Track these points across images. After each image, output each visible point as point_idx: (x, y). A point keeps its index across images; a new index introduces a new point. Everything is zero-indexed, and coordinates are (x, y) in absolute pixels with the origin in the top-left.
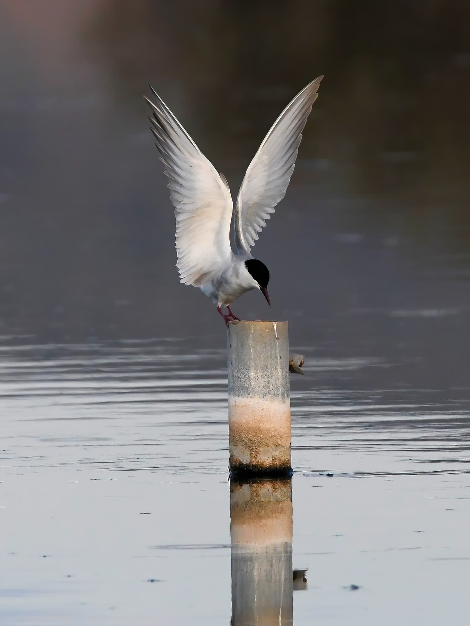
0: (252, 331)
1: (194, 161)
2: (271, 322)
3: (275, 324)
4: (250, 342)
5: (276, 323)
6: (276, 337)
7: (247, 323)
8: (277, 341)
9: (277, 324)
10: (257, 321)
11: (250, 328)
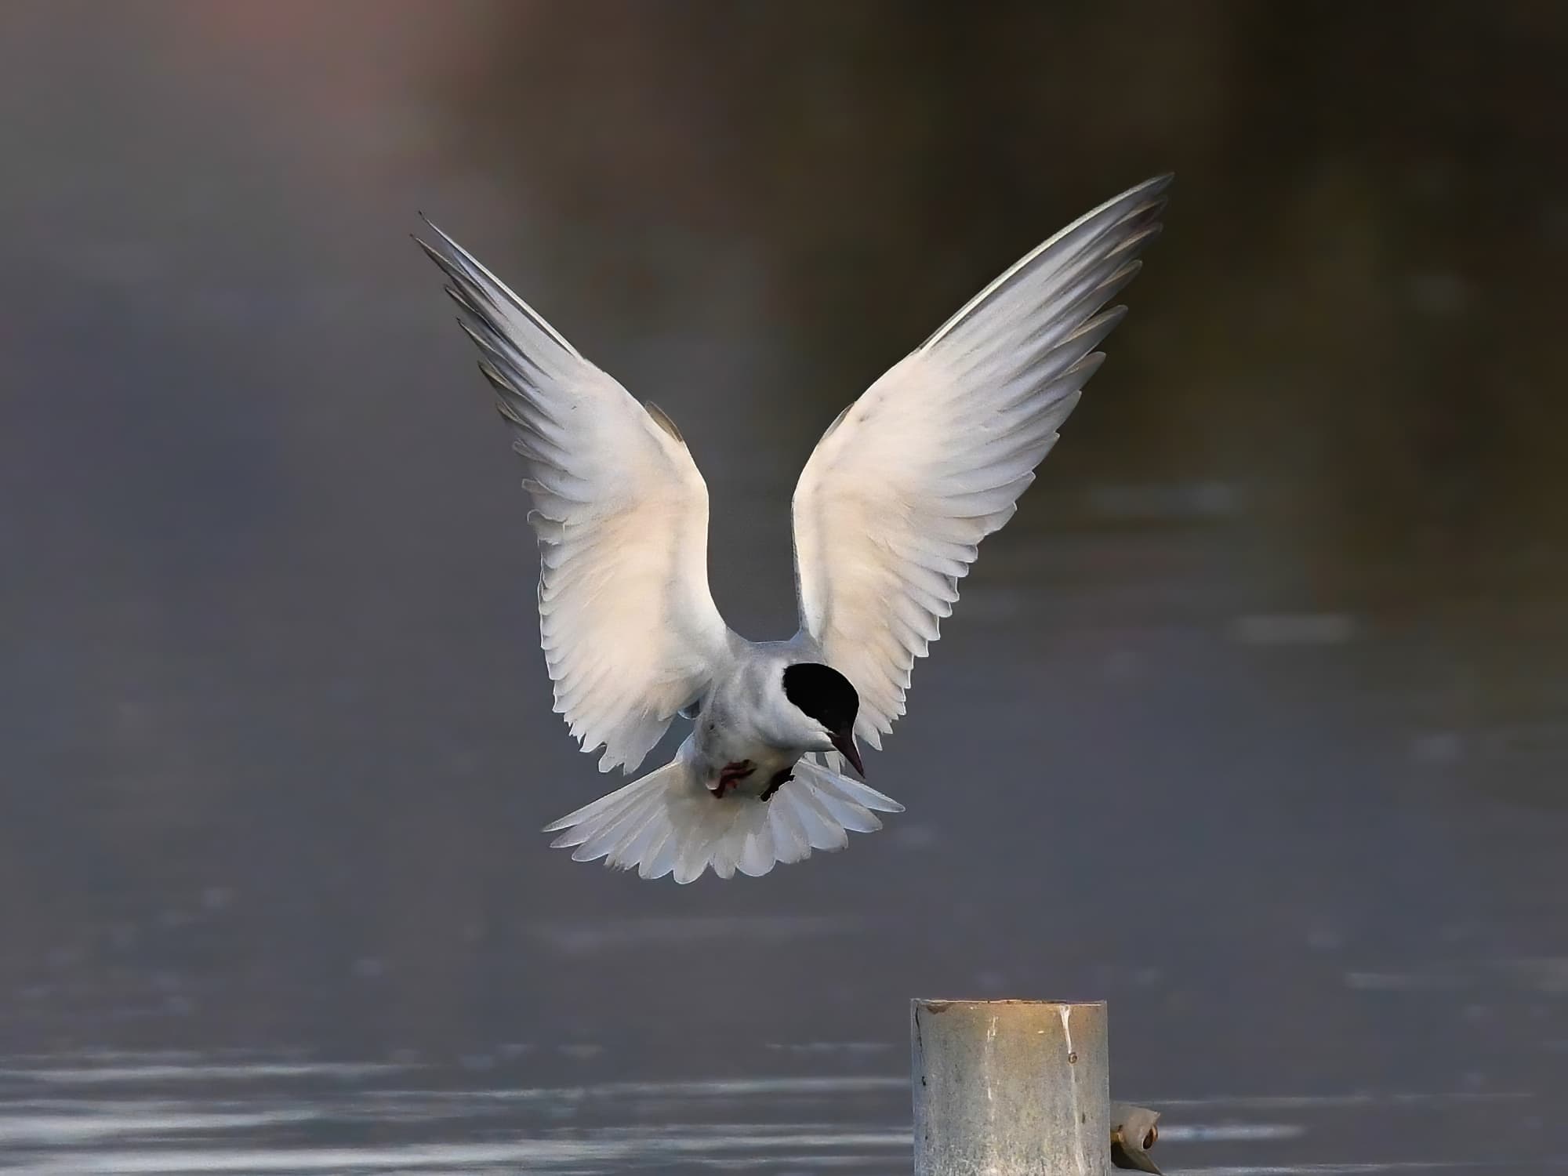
0: (991, 1033)
1: (576, 388)
2: (1052, 1005)
3: (1065, 1014)
4: (987, 1067)
5: (1069, 1006)
6: (1070, 1052)
7: (973, 1006)
8: (1071, 1065)
9: (1072, 1012)
10: (1008, 1003)
11: (986, 1026)
